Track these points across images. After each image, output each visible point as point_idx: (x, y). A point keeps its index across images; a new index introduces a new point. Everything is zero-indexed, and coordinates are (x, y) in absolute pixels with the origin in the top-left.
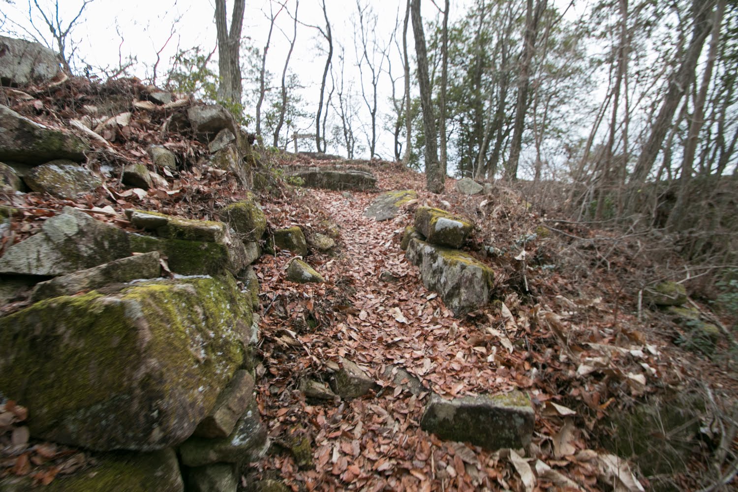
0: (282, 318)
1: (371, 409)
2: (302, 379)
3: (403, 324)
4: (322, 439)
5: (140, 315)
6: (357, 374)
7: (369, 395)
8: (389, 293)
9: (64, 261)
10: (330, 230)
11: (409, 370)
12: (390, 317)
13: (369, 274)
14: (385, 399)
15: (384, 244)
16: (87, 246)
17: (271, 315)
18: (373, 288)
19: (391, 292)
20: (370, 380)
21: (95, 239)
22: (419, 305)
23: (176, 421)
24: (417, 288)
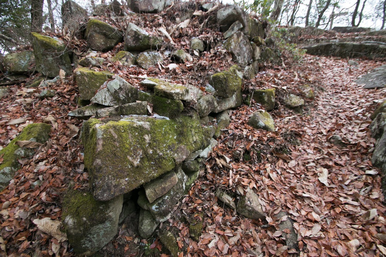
0: (229, 148)
1: (251, 232)
2: (218, 189)
3: (323, 185)
4: (211, 229)
5: (100, 137)
6: (254, 204)
7: (256, 222)
8: (329, 154)
9: (114, 101)
10: (304, 93)
11: (295, 225)
12: (315, 175)
13: (321, 133)
14: (266, 232)
15: (356, 110)
16: (122, 95)
17: (225, 144)
18: (317, 145)
19: (331, 154)
20: (262, 213)
21: (126, 92)
22: (353, 175)
23: (100, 192)
24: (362, 158)
